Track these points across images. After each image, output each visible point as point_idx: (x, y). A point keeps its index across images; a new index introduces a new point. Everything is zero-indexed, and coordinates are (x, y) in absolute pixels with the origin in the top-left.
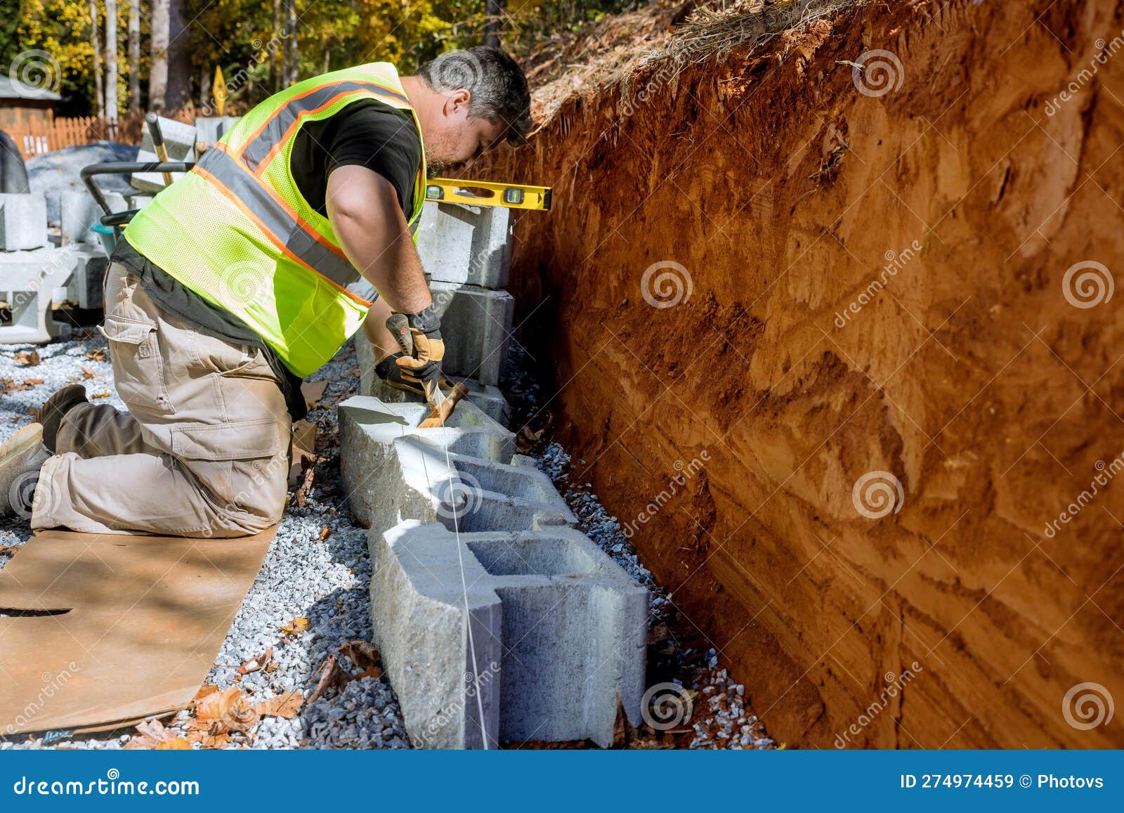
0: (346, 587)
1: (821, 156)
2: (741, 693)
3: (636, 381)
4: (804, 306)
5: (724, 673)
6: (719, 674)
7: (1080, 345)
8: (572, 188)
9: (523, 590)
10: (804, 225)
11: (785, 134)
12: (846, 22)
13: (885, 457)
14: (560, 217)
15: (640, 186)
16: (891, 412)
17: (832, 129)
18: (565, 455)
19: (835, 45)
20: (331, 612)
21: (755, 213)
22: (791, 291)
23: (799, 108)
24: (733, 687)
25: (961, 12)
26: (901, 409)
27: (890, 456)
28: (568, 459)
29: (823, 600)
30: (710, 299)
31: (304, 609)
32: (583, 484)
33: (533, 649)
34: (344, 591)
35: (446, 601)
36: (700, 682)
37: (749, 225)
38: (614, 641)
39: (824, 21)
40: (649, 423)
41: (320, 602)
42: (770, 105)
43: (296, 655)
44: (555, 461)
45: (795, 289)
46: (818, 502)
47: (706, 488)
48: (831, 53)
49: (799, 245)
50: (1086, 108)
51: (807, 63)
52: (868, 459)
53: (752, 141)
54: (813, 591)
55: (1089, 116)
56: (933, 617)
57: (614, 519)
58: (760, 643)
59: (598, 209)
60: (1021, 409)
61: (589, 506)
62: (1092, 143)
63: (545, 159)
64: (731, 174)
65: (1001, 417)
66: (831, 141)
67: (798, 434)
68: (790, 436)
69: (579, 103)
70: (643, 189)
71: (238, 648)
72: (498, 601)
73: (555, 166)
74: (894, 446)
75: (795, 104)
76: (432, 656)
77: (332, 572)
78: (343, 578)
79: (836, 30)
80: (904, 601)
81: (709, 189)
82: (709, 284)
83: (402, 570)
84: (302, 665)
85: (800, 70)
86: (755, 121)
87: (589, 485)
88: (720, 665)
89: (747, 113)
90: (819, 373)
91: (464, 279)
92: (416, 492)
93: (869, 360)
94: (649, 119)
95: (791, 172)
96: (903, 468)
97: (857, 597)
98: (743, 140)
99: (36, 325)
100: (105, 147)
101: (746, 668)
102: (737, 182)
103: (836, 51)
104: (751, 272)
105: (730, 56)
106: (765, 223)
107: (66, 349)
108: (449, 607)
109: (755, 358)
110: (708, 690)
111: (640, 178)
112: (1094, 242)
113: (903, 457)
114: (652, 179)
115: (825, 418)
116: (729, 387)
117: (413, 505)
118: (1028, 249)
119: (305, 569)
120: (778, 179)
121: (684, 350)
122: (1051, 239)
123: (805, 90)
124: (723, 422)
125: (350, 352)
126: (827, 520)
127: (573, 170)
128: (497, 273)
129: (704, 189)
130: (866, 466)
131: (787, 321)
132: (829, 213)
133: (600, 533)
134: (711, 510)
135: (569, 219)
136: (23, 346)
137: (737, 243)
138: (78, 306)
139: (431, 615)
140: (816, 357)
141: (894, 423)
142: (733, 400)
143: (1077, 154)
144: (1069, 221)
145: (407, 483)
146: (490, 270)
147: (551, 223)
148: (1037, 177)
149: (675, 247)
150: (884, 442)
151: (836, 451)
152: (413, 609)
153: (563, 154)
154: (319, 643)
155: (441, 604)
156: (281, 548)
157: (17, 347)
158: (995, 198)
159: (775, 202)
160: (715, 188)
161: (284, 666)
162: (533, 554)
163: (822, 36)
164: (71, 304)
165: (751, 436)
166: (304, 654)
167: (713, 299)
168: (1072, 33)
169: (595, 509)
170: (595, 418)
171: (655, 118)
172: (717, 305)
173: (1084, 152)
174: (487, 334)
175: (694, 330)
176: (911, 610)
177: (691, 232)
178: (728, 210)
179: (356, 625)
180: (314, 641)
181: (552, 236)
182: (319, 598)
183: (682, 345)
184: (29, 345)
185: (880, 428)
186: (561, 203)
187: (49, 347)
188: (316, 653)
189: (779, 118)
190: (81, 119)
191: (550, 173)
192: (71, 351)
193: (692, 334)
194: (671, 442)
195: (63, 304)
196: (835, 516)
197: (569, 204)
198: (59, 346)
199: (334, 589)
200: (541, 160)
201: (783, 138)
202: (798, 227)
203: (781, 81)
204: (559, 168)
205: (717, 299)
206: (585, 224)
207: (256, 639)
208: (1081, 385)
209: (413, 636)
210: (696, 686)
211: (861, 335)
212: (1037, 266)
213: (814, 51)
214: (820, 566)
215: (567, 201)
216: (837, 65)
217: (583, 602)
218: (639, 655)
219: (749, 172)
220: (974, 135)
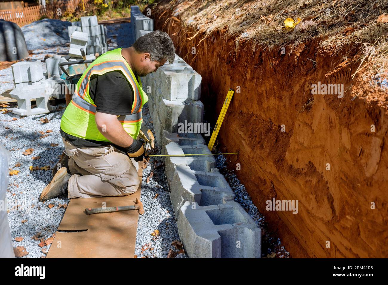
0: (167, 218)
1: (304, 91)
2: (288, 255)
3: (247, 143)
4: (302, 144)
5: (283, 247)
6: (281, 247)
7: (381, 205)
8: (218, 62)
9: (225, 230)
10: (301, 120)
11: (292, 79)
12: (310, 44)
13: (329, 203)
14: (214, 69)
15: (244, 76)
16: (330, 189)
17: (307, 83)
18: (224, 158)
19: (306, 52)
20: (165, 227)
21: (284, 100)
22: (298, 138)
23: (296, 72)
24: (286, 252)
25: (346, 78)
26: (333, 189)
27: (330, 203)
28: (226, 160)
29: (312, 236)
30: (270, 121)
31: (157, 226)
32: (232, 171)
33: (229, 246)
34: (167, 220)
35: (205, 238)
36: (276, 250)
37: (282, 104)
38: (252, 244)
39: (302, 43)
40: (253, 158)
41: (161, 224)
42: (287, 69)
43: (158, 245)
44: (221, 160)
45: (299, 138)
46: (310, 209)
47: (273, 187)
48: (305, 55)
49: (299, 126)
50: (382, 146)
51: (298, 57)
52: (324, 202)
53: (282, 79)
54: (309, 233)
55: (382, 147)
56: (344, 254)
57: (243, 185)
58: (293, 240)
59: (230, 78)
60: (366, 214)
61: (235, 180)
62: (383, 154)
63: (207, 48)
64: (275, 87)
65: (361, 214)
66: (307, 87)
67: (302, 186)
68: (300, 186)
69: (218, 32)
70: (245, 77)
71: (140, 241)
72: (220, 236)
73: (211, 52)
74: (331, 200)
75: (295, 70)
76: (202, 252)
77: (162, 212)
78: (165, 214)
79: (306, 46)
80: (336, 247)
81: (268, 89)
82: (269, 116)
83: (189, 224)
84: (161, 248)
85: (296, 59)
86: (282, 73)
87: (234, 171)
88: (282, 245)
89: (280, 70)
90: (308, 168)
91: (186, 97)
92: (187, 191)
93: (323, 170)
94: (246, 55)
95: (295, 92)
96: (334, 208)
97: (322, 240)
98: (279, 78)
99: (45, 108)
100: (47, 21)
101: (290, 248)
102: (278, 90)
103: (307, 54)
104: (283, 117)
105: (273, 50)
106: (287, 105)
107: (56, 115)
108: (206, 240)
109: (287, 153)
110: (279, 253)
111: (244, 74)
112: (384, 180)
113: (334, 204)
114: (248, 76)
115: (311, 184)
116: (279, 157)
117: (186, 195)
118: (368, 175)
119: (153, 210)
120: (291, 93)
121: (263, 137)
122: (373, 175)
123: (298, 66)
124: (278, 169)
125: (147, 111)
126: (313, 215)
127: (218, 56)
128: (197, 96)
129: (266, 88)
130: (323, 203)
131: (297, 147)
132: (309, 119)
133: (239, 191)
134: (275, 194)
135: (218, 71)
136: (42, 115)
137: (278, 107)
138: (56, 98)
139: (201, 241)
140: (307, 162)
141: (331, 193)
142: (280, 161)
143: (379, 155)
144: (377, 172)
145: (184, 188)
146: (195, 95)
147: (211, 71)
148: (369, 156)
149: (257, 101)
150: (328, 198)
151: (314, 196)
152: (195, 239)
153: (214, 49)
154: (164, 241)
155: (204, 239)
156: (143, 199)
157: (40, 116)
158: (358, 155)
159: (290, 99)
160: (270, 89)
161: (155, 249)
162: (224, 212)
163: (302, 48)
164: (54, 98)
165: (288, 179)
166: (161, 245)
167: (271, 121)
168: (378, 121)
169: (236, 181)
170: (234, 149)
171: (248, 56)
172: (272, 123)
173: (381, 155)
174: (196, 118)
175: (266, 132)
176: (338, 250)
177: (263, 99)
178: (275, 97)
179: (173, 233)
180: (163, 240)
181: (212, 76)
182: (161, 222)
183: (262, 136)
184: (43, 115)
185: (327, 194)
186: (214, 66)
187: (50, 115)
188: (164, 245)
189: (290, 73)
190: (35, 7)
191: (210, 54)
192: (57, 117)
193: (265, 133)
194: (261, 167)
195: (51, 98)
196: (315, 214)
197: (217, 66)
198: (53, 114)
199: (164, 218)
200: (206, 49)
201: (292, 81)
202: (299, 120)
203: (290, 61)
204: (213, 53)
205: (272, 121)
206: (224, 77)
207: (144, 238)
208: (382, 215)
209: (196, 247)
210: (275, 251)
211: (320, 162)
212: (370, 180)
213: (300, 53)
214: (311, 226)
215: (216, 65)
216: (307, 60)
217: (242, 232)
218: (259, 247)
219: (281, 88)
220: (352, 134)
